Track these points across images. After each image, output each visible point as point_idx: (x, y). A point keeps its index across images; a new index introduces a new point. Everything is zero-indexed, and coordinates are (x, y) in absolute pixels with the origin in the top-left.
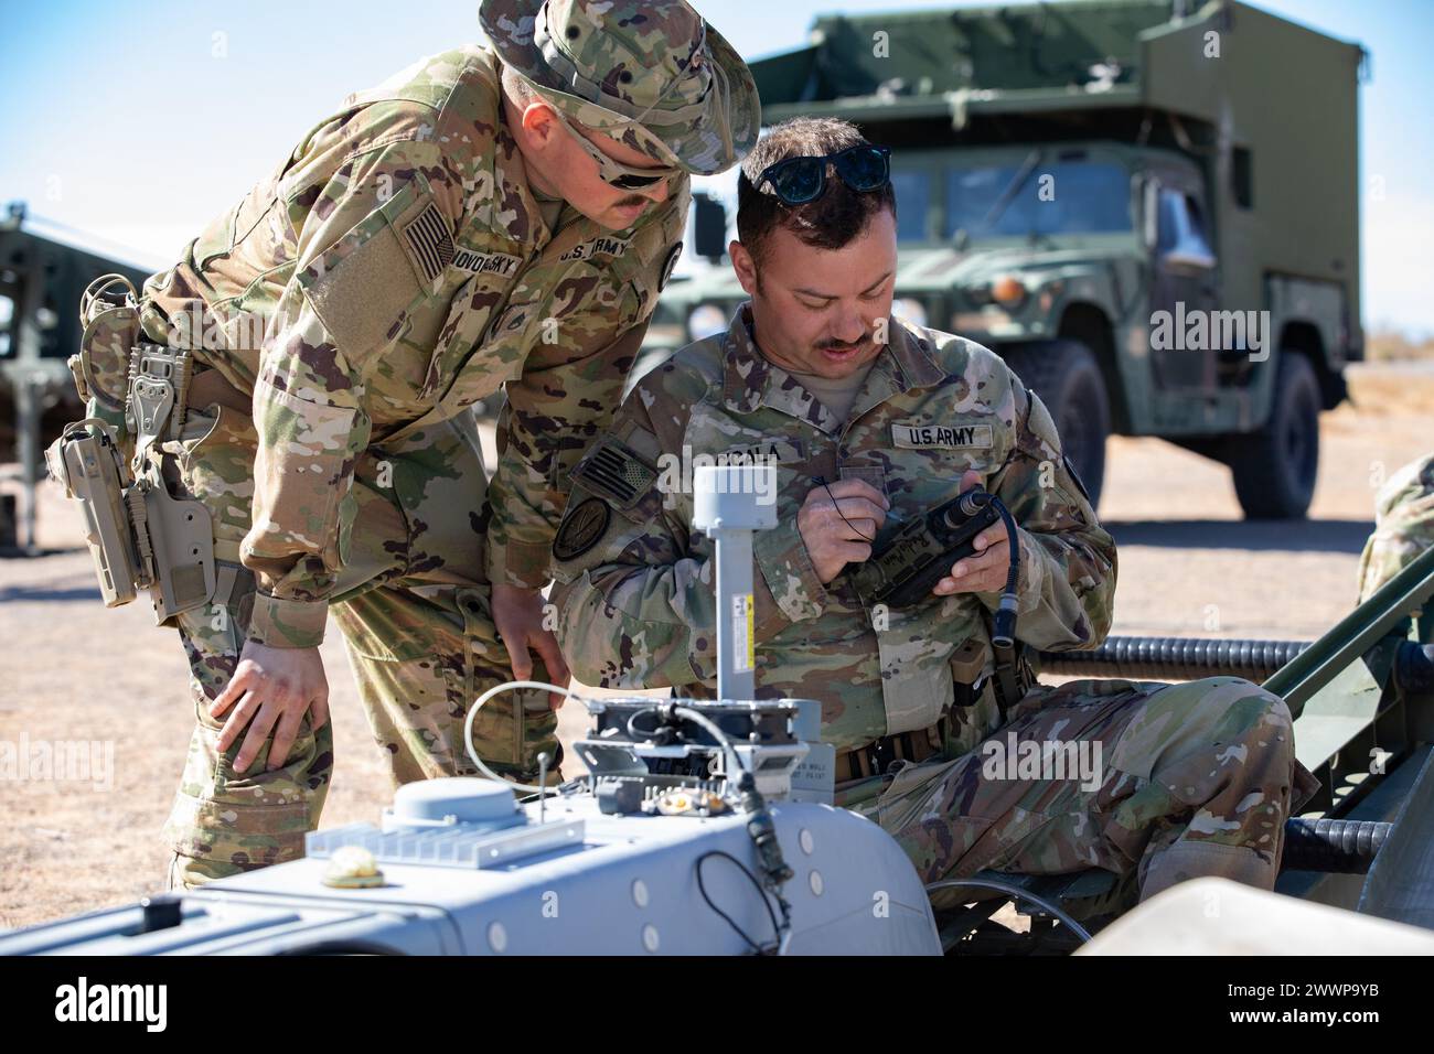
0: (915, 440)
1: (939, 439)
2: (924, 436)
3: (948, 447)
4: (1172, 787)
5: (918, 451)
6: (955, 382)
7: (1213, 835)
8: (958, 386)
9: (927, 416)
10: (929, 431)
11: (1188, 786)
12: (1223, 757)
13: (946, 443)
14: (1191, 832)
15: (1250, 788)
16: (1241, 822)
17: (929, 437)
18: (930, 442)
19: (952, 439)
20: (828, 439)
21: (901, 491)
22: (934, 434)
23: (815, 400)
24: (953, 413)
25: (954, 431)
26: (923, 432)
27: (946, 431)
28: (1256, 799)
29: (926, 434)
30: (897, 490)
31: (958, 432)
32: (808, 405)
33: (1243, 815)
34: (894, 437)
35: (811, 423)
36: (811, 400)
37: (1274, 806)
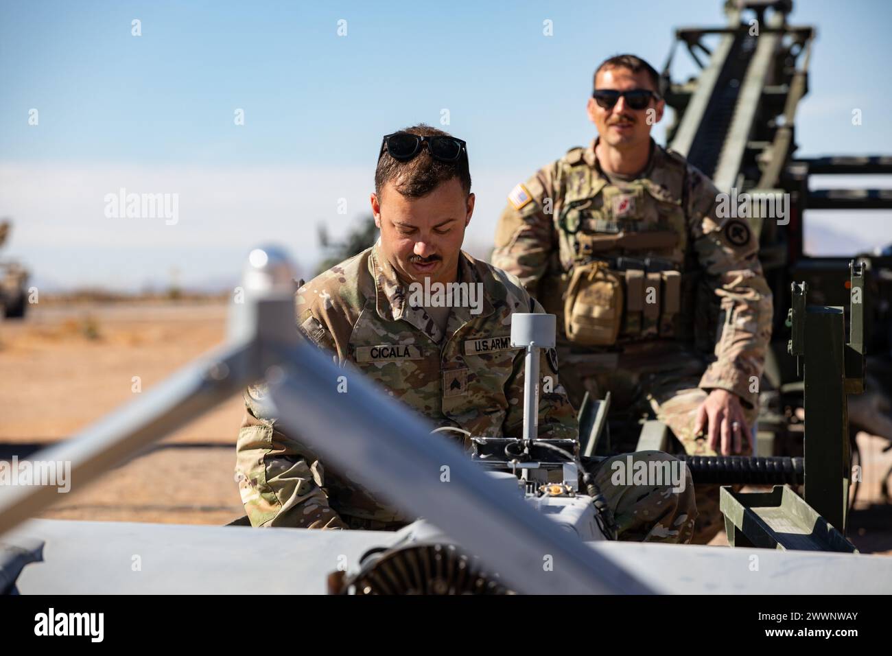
0: (478, 348)
1: (492, 347)
2: (483, 345)
3: (498, 350)
4: (636, 512)
5: (479, 355)
6: (501, 306)
7: (665, 538)
8: (503, 308)
9: (486, 331)
10: (487, 342)
11: (644, 510)
12: (665, 493)
13: (496, 348)
14: (652, 536)
15: (681, 512)
16: (679, 530)
17: (487, 346)
18: (486, 350)
19: (500, 345)
20: (436, 346)
21: (474, 381)
22: (490, 344)
23: (431, 320)
24: (501, 326)
25: (502, 339)
26: (483, 342)
27: (497, 340)
28: (685, 518)
29: (485, 344)
30: (472, 380)
31: (504, 340)
32: (426, 322)
33: (679, 526)
34: (466, 349)
35: (426, 334)
36: (428, 320)
37: (692, 523)
